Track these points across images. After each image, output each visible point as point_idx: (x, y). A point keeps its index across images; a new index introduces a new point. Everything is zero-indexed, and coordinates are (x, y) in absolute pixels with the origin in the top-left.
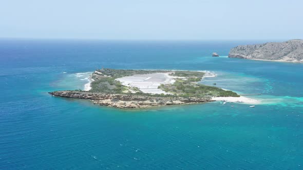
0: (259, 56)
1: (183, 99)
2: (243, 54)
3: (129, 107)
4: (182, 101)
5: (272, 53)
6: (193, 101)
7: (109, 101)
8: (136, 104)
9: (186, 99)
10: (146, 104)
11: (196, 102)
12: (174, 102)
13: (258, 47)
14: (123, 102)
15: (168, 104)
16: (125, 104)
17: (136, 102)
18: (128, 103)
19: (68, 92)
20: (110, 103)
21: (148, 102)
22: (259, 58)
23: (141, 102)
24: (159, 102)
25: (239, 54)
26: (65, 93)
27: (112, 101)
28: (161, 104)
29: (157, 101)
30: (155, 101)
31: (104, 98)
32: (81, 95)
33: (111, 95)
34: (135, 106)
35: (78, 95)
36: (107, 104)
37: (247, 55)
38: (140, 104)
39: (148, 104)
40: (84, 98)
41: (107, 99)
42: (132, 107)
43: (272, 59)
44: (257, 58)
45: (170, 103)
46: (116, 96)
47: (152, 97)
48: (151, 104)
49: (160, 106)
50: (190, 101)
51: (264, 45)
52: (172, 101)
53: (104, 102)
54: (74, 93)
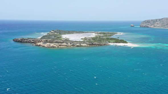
0: (158, 26)
1: (88, 43)
2: (149, 25)
3: (52, 47)
4: (87, 44)
5: (166, 24)
6: (95, 45)
7: (41, 43)
8: (57, 45)
9: (90, 43)
10: (63, 46)
11: (97, 45)
12: (82, 44)
13: (158, 21)
14: (49, 44)
15: (78, 46)
16: (50, 45)
17: (57, 44)
18: (52, 45)
19: (21, 39)
20: (42, 44)
21: (65, 44)
22: (158, 27)
23: (60, 44)
24: (72, 44)
25: (146, 25)
26: (19, 39)
27: (43, 43)
28: (73, 45)
29: (71, 43)
30: (69, 44)
31: (39, 42)
32: (28, 40)
33: (43, 40)
34: (56, 46)
35: (27, 41)
36: (40, 45)
37: (151, 26)
38: (59, 45)
39: (64, 45)
40: (30, 42)
41: (41, 42)
42: (53, 47)
43: (166, 27)
44: (157, 27)
45: (79, 45)
46: (45, 40)
47: (67, 42)
48: (66, 45)
49: (72, 46)
50: (92, 44)
51: (162, 19)
52: (80, 44)
53: (39, 44)
54: (25, 40)
